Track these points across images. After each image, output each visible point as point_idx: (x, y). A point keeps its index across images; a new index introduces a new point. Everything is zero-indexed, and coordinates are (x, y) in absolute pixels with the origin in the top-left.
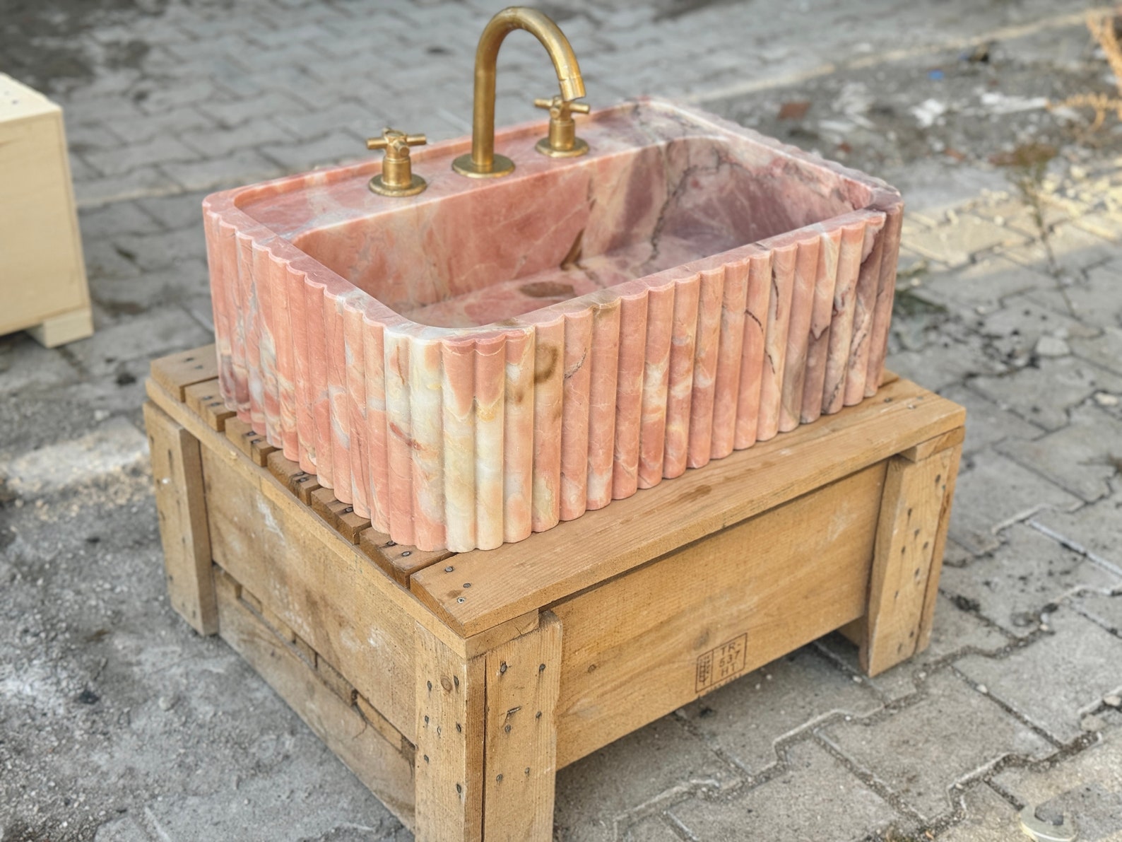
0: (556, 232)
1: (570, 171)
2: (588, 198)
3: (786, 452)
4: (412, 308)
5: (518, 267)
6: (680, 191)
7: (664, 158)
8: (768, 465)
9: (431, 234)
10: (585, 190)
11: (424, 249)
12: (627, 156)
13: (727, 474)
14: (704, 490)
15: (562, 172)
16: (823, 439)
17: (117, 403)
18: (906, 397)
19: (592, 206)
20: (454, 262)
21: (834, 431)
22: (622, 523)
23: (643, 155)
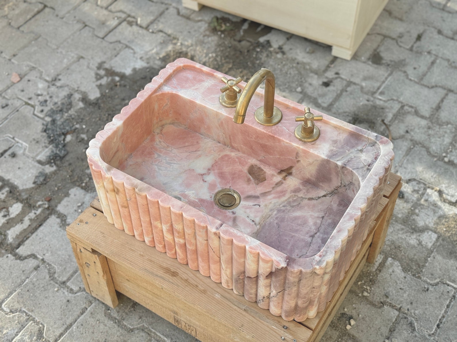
0: (279, 158)
1: (287, 143)
2: (296, 158)
3: (217, 296)
4: (214, 140)
5: (260, 158)
6: (347, 187)
7: (339, 169)
8: (204, 292)
9: (222, 123)
10: (295, 154)
11: (219, 125)
12: (318, 156)
13: (190, 279)
14: (174, 274)
15: (283, 141)
16: (236, 307)
17: (309, 90)
18: (292, 334)
19: (298, 161)
20: (231, 137)
21: (245, 310)
22: (140, 255)
23: (328, 161)
